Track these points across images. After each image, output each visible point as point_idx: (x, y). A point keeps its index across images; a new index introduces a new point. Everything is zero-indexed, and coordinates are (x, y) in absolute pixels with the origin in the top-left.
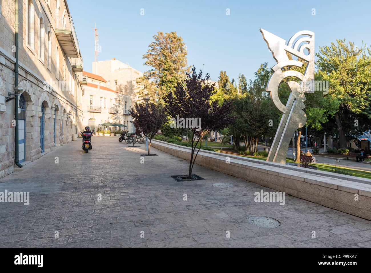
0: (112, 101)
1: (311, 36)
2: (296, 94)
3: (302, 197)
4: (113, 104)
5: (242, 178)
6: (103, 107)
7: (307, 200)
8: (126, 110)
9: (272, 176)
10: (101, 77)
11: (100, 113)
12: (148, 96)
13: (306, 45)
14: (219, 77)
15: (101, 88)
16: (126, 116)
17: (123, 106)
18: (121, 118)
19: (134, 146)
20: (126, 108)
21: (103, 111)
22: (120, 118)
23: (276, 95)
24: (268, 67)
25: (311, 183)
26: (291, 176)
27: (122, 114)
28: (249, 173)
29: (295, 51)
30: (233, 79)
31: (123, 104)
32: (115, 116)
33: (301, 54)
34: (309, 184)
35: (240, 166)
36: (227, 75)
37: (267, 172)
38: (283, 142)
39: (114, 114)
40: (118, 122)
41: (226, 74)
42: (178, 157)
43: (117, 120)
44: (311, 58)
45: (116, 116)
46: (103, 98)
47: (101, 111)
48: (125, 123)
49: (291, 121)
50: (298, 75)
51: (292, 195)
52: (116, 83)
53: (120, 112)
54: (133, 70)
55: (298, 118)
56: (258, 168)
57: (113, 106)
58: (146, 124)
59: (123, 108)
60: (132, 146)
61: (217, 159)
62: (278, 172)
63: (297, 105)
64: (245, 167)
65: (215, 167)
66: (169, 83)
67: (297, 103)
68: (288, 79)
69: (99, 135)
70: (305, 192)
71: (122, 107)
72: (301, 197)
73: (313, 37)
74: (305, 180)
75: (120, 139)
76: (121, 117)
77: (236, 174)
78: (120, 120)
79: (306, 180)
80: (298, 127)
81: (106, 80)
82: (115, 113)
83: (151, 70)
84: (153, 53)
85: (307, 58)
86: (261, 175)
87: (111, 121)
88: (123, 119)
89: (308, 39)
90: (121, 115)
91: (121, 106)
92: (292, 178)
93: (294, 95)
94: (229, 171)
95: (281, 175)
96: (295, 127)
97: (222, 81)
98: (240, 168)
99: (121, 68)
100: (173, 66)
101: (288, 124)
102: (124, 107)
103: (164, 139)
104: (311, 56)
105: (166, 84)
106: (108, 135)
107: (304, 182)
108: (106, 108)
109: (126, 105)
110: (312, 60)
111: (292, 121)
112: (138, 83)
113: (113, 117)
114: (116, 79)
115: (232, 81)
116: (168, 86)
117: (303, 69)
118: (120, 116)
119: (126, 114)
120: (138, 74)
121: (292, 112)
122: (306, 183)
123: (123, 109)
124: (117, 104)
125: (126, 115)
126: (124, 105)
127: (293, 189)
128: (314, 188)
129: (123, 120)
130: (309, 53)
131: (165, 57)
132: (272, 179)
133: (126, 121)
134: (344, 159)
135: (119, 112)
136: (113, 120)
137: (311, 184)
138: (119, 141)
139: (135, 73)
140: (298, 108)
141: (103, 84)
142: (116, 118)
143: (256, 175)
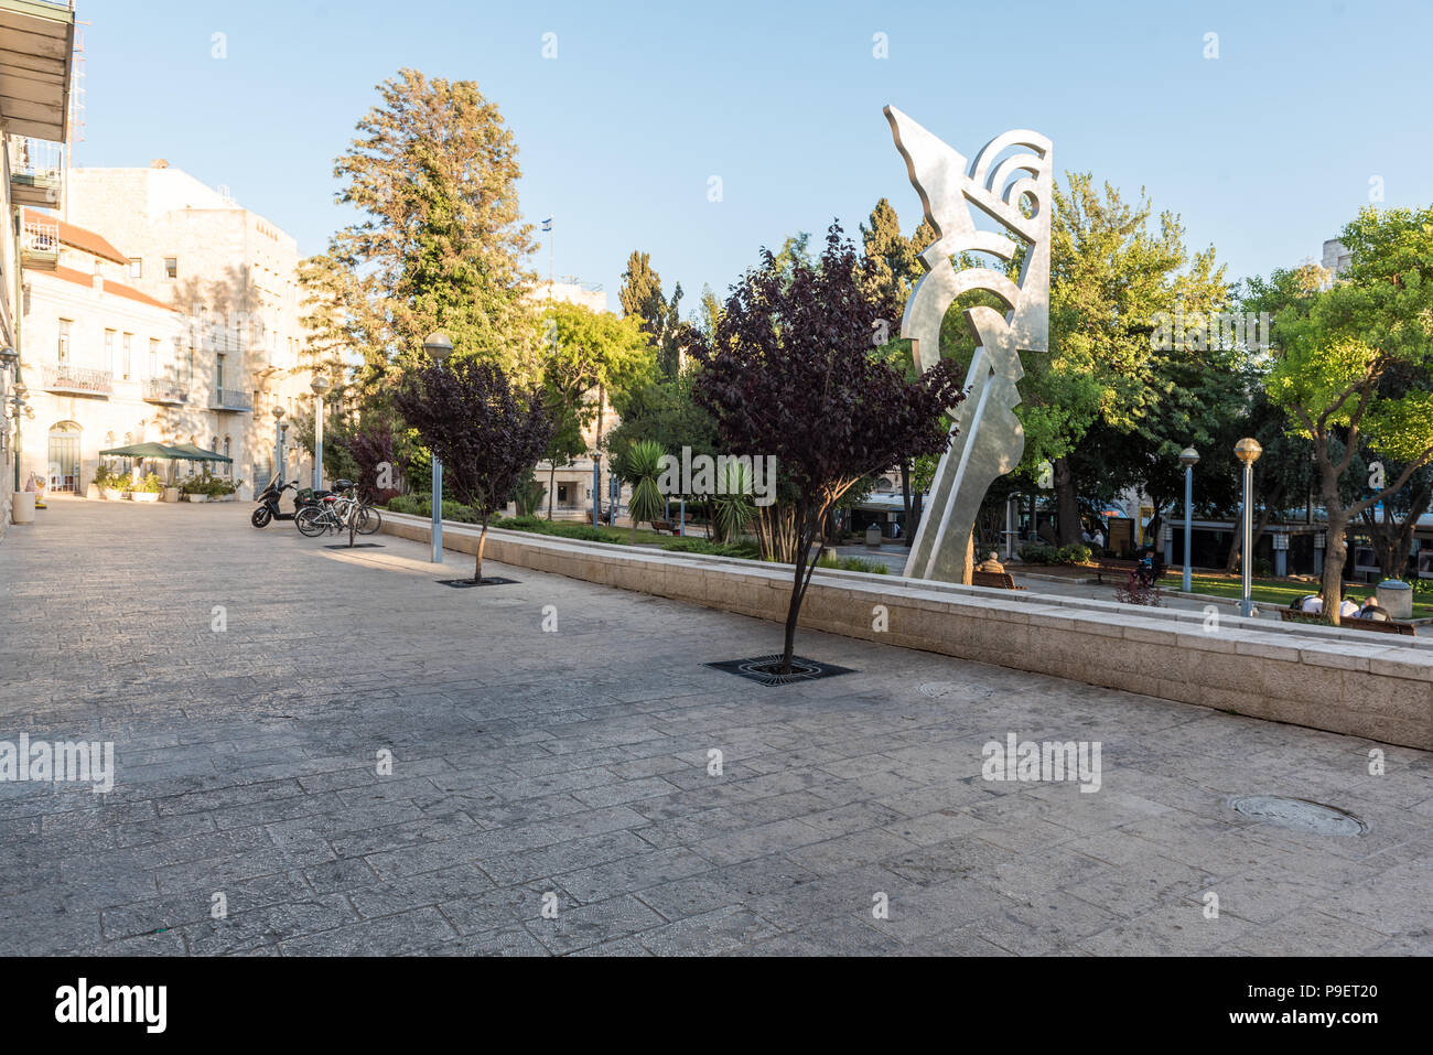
0: (159, 347)
1: (1041, 152)
2: (993, 354)
3: (1285, 717)
4: (166, 367)
5: (990, 660)
6: (118, 376)
7: (1311, 725)
8: (219, 392)
9: (1145, 649)
10: (99, 239)
11: (104, 398)
12: (353, 334)
13: (1027, 184)
14: (623, 276)
15: (111, 287)
16: (222, 418)
17: (209, 372)
18: (199, 425)
19: (355, 543)
20: (220, 383)
21: (118, 390)
22: (195, 426)
23: (932, 354)
24: (808, 250)
25: (1329, 664)
26: (1239, 646)
27: (204, 405)
28: (1029, 640)
29: (992, 200)
30: (678, 287)
31: (209, 364)
32: (170, 416)
33: (1012, 214)
34: (1319, 671)
35: (980, 615)
36: (656, 271)
37: (1119, 635)
38: (951, 523)
39: (166, 405)
40: (183, 441)
41: (651, 265)
42: (616, 587)
43: (180, 432)
44: (1038, 228)
45: (176, 418)
46: (119, 336)
47: (109, 389)
48: (214, 447)
49: (977, 451)
50: (1002, 285)
51: (1238, 711)
52: (172, 272)
53: (196, 396)
54: (253, 219)
55: (999, 438)
56: (1075, 621)
57: (162, 373)
58: (475, 451)
59: (207, 381)
60: (346, 547)
61: (850, 591)
62: (1173, 633)
63: (996, 392)
64: (1004, 618)
65: (837, 623)
66: (449, 284)
67: (997, 387)
68: (972, 298)
69: (102, 496)
70: (1300, 698)
71: (202, 376)
72: (1279, 718)
73: (1048, 156)
74: (1299, 655)
75: (257, 514)
76: (196, 419)
77: (957, 647)
78: (196, 433)
79: (1303, 655)
80: (997, 468)
81: (127, 254)
82: (170, 403)
83: (365, 226)
84: (376, 154)
85: (1031, 228)
86: (1087, 647)
87: (153, 435)
88: (207, 428)
89: (1032, 160)
90: (198, 410)
91: (198, 372)
92: (1240, 650)
93: (989, 357)
94: (922, 636)
95: (1191, 644)
96: (988, 470)
97: (637, 290)
98: (977, 622)
99: (193, 207)
100: (469, 215)
101: (969, 461)
102: (211, 378)
103: (465, 517)
104: (1041, 222)
105: (436, 289)
106: (152, 497)
107: (1298, 662)
108: (134, 377)
109: (220, 367)
110: (1045, 238)
111: (979, 448)
112: (306, 280)
113: (164, 423)
114: (171, 253)
115: (673, 294)
116: (445, 297)
117: (1016, 265)
118: (194, 417)
119: (221, 407)
120: (276, 239)
121: (982, 418)
122: (1307, 668)
123: (207, 386)
124: (181, 365)
125: (220, 412)
126: (211, 369)
127: (1243, 692)
128: (1344, 682)
129: (207, 434)
130: (1035, 213)
131: (434, 176)
132: (1145, 660)
133: (222, 440)
134: (1089, 583)
135: (190, 399)
136: (163, 432)
137: (1326, 669)
138: (254, 522)
139: (262, 231)
140: (998, 402)
141: (110, 271)
142: (176, 425)
143: (1061, 647)
